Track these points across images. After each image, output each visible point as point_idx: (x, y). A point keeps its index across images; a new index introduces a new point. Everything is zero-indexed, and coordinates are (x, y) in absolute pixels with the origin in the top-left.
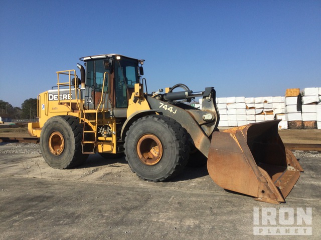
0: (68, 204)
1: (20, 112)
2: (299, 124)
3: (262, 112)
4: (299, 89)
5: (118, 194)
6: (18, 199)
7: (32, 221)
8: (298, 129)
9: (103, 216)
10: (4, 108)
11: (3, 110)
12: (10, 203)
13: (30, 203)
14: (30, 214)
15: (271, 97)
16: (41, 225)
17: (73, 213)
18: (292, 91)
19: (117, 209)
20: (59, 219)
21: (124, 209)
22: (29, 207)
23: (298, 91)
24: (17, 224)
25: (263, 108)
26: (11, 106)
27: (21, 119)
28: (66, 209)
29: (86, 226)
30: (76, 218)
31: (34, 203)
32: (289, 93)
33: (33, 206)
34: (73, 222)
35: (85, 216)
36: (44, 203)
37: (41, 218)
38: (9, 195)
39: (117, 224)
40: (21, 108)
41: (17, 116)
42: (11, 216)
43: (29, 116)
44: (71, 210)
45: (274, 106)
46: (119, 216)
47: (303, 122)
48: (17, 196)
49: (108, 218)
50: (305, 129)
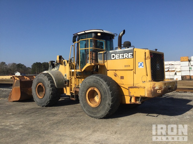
0: (53, 110)
1: (31, 70)
2: (188, 78)
3: (169, 70)
4: (188, 57)
5: (75, 107)
6: (33, 108)
7: (39, 115)
8: (187, 80)
9: (66, 114)
10: (22, 68)
11: (21, 69)
12: (29, 110)
13: (38, 110)
14: (38, 113)
15: (174, 61)
16: (42, 116)
17: (55, 113)
18: (184, 58)
19: (73, 112)
20: (49, 115)
21: (75, 112)
22: (37, 111)
23: (187, 58)
24: (33, 116)
25: (169, 68)
26: (25, 67)
27: (31, 74)
28: (52, 112)
29: (59, 117)
30: (56, 114)
31: (39, 110)
32: (182, 59)
33: (39, 111)
34: (55, 116)
35: (59, 114)
36: (43, 110)
37: (42, 114)
38: (29, 107)
39: (71, 116)
40: (31, 68)
41: (29, 72)
42: (30, 114)
43: (35, 72)
44: (54, 112)
45: (175, 66)
46: (73, 114)
47: (190, 76)
48: (32, 107)
49: (68, 114)
50: (192, 80)
